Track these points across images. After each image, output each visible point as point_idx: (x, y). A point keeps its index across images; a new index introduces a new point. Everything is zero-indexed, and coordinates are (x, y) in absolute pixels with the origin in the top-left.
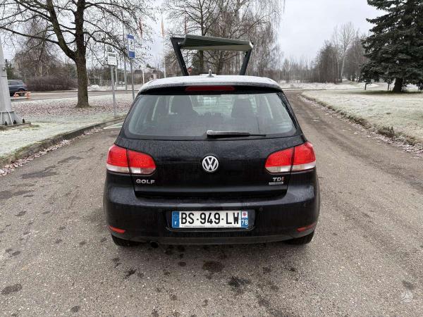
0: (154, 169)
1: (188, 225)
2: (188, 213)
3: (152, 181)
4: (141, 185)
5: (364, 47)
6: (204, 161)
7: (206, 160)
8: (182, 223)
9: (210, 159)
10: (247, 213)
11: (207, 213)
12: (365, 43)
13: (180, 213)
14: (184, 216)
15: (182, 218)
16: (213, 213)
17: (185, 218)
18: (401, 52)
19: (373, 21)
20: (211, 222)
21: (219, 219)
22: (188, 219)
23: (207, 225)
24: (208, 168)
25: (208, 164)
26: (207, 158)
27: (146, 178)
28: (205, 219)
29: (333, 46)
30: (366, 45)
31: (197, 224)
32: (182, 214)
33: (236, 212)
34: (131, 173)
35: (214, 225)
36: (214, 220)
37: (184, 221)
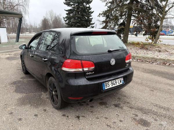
0: (94, 67)
1: (108, 88)
2: (107, 83)
3: (93, 73)
4: (89, 75)
5: (64, 20)
6: (111, 61)
7: (112, 61)
8: (106, 87)
9: (113, 60)
10: (123, 78)
11: (113, 81)
12: (65, 18)
13: (105, 83)
14: (106, 84)
15: (106, 85)
16: (114, 81)
17: (107, 85)
18: (78, 23)
19: (67, 11)
20: (114, 84)
21: (116, 83)
22: (108, 85)
23: (114, 86)
24: (112, 64)
25: (112, 62)
26: (112, 60)
27: (90, 72)
28: (112, 84)
29: (47, 18)
30: (65, 19)
31: (111, 86)
32: (106, 83)
33: (120, 79)
34: (83, 71)
35: (115, 85)
36: (115, 83)
37: (106, 86)
